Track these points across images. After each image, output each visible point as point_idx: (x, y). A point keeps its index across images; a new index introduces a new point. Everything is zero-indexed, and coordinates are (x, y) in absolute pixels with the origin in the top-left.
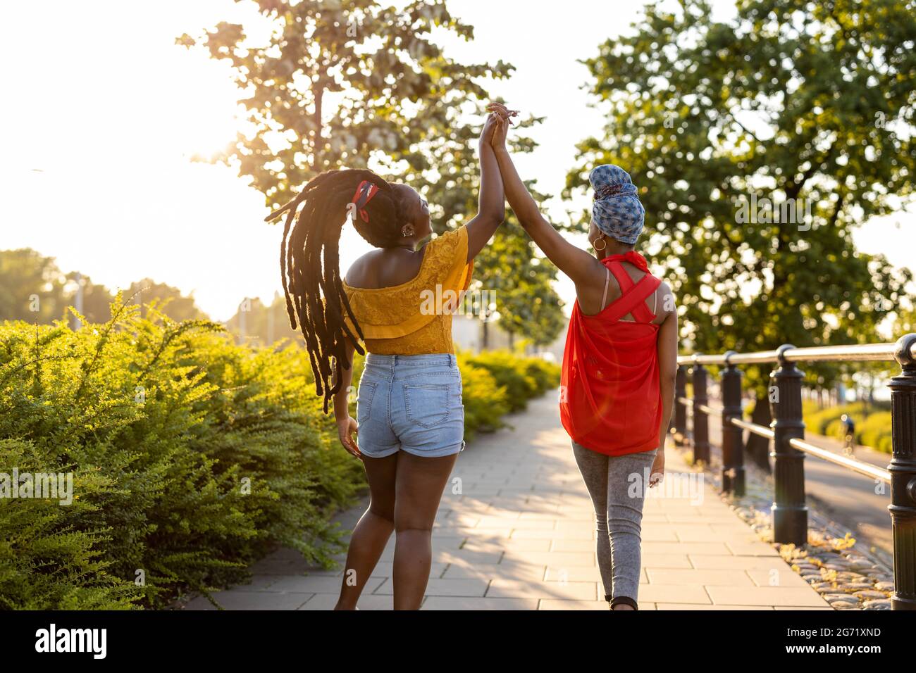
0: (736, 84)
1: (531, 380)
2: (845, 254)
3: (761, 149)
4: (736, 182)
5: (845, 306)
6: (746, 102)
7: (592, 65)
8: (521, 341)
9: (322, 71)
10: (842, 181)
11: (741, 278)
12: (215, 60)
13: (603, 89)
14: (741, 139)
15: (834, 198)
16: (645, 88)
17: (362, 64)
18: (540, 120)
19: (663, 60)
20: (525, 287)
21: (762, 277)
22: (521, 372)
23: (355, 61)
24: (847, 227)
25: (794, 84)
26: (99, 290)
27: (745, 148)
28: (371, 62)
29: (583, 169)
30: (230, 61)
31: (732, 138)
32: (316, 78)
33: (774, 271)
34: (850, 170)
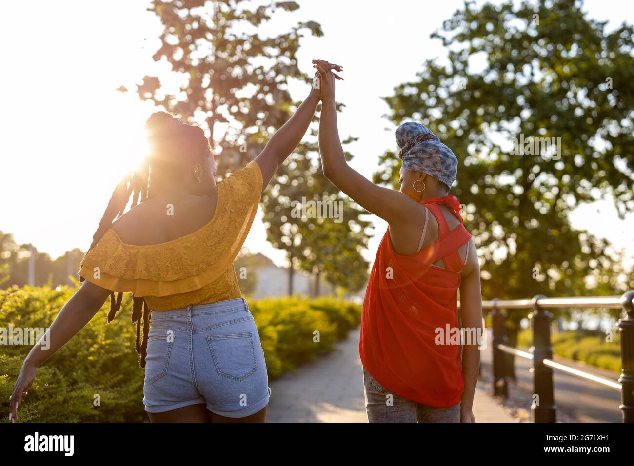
0: (486, 113)
1: (350, 318)
2: (564, 229)
3: (505, 158)
4: (488, 179)
5: (565, 264)
6: (494, 126)
7: (388, 100)
8: (340, 290)
9: (214, 109)
10: (560, 179)
11: (493, 246)
12: (143, 102)
13: (397, 118)
14: (491, 150)
15: (555, 191)
16: (426, 116)
17: (241, 104)
18: (356, 140)
19: (438, 98)
20: (346, 254)
21: (507, 245)
22: (343, 312)
23: (236, 102)
24: (564, 211)
25: (526, 114)
26: (43, 256)
27: (494, 157)
28: (248, 103)
29: (384, 172)
30: (153, 102)
31: (485, 150)
32: (210, 114)
33: (517, 241)
34: (564, 172)
